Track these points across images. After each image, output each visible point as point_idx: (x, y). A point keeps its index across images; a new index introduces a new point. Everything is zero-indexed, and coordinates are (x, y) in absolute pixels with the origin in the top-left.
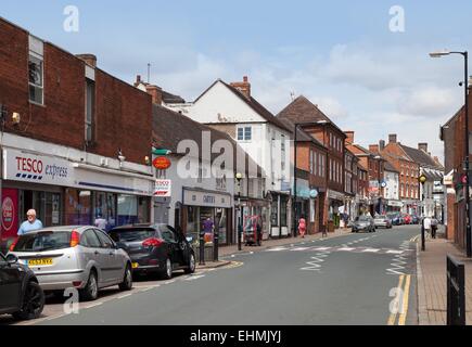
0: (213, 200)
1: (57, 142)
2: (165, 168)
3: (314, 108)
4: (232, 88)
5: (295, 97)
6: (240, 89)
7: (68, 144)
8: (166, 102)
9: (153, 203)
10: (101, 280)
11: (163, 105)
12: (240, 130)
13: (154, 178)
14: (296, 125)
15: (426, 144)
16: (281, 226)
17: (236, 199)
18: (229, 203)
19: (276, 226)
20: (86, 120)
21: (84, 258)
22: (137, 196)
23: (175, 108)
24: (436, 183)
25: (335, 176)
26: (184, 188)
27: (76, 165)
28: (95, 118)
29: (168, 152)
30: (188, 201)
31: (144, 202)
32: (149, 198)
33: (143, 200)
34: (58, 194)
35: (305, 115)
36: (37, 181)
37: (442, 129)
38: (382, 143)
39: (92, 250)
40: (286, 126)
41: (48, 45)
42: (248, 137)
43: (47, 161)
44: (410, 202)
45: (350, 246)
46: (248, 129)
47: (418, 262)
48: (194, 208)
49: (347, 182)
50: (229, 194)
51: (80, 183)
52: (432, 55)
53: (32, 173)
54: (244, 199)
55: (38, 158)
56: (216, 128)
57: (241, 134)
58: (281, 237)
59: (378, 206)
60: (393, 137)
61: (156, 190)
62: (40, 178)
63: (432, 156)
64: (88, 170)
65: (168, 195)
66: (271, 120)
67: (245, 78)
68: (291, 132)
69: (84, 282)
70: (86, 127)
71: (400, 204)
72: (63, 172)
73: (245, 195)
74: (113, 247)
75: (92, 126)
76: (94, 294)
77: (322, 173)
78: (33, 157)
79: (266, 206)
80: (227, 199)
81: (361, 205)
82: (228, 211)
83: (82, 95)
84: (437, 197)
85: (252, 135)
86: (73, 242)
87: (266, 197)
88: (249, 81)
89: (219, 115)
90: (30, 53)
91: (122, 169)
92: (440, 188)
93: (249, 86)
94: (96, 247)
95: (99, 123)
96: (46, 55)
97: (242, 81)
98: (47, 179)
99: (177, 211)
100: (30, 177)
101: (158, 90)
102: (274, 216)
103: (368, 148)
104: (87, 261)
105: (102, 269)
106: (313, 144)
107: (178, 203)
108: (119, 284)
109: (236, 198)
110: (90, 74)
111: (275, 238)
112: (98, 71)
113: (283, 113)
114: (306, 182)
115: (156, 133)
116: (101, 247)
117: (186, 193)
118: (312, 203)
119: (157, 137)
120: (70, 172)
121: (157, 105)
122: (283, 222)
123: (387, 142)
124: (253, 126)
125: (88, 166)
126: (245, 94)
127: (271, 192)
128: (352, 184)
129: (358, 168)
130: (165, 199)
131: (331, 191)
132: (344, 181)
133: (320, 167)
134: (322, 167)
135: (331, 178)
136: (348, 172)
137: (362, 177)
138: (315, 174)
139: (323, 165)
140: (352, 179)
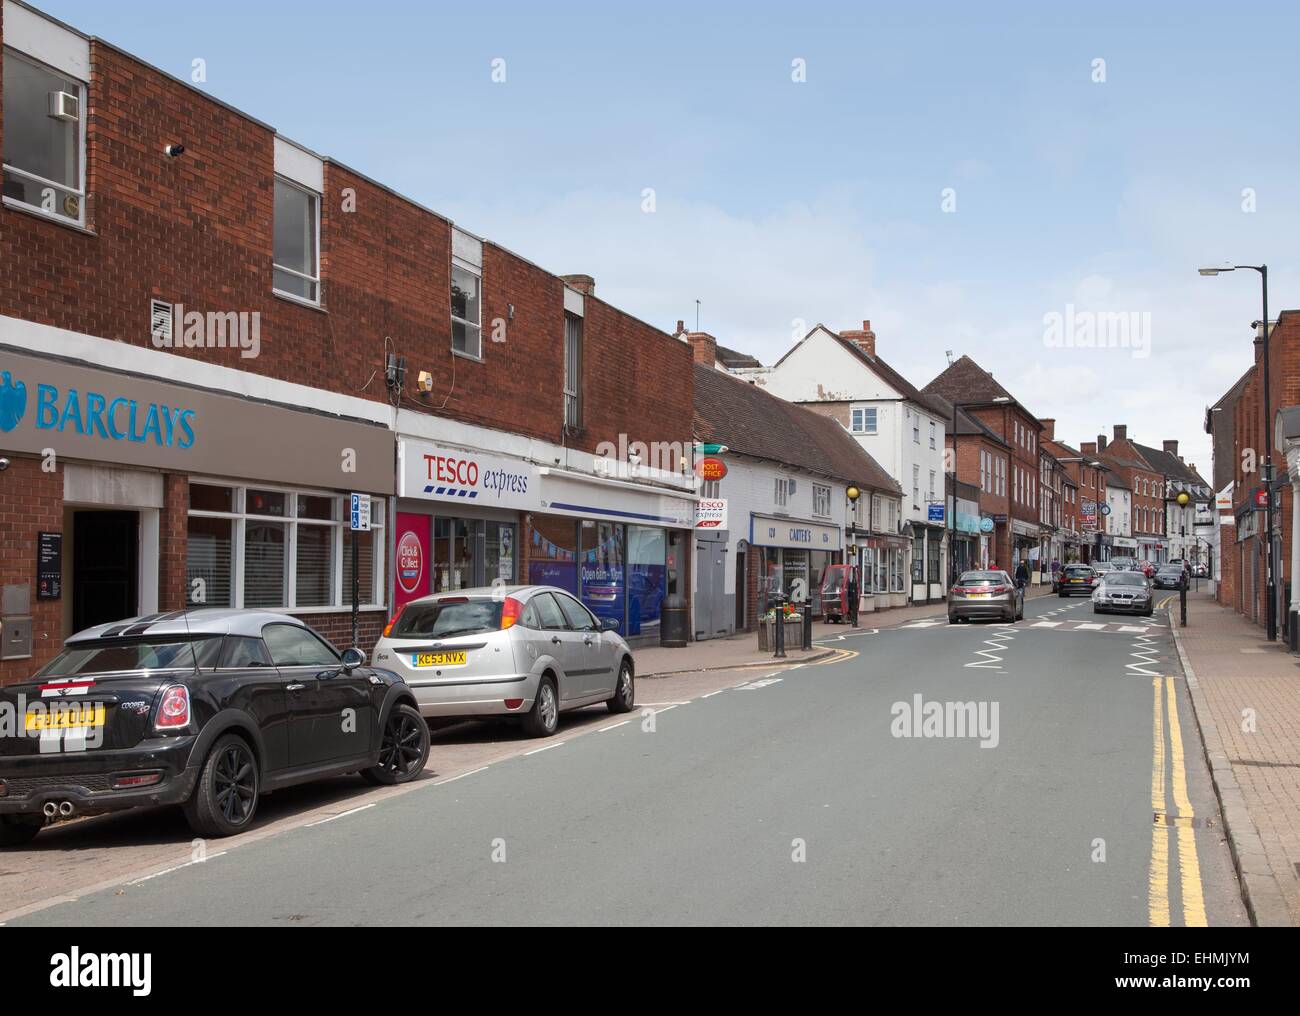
0: (807, 537)
1: (507, 428)
2: (717, 478)
3: (987, 378)
4: (844, 340)
5: (955, 358)
6: (856, 341)
7: (529, 432)
8: (728, 366)
9: (695, 543)
10: (564, 694)
11: (718, 367)
12: (858, 413)
13: (697, 496)
14: (956, 405)
15: (1176, 442)
16: (930, 582)
17: (848, 536)
18: (837, 542)
19: (921, 582)
20: (565, 390)
21: (529, 653)
22: (665, 529)
23: (743, 375)
24: (1199, 506)
25: (1024, 496)
26: (753, 515)
27: (545, 471)
28: (585, 385)
29: (722, 448)
30: (762, 538)
31: (678, 541)
32: (687, 533)
33: (678, 537)
34: (512, 525)
35: (972, 390)
36: (466, 500)
37: (1210, 413)
38: (1102, 439)
39: (548, 635)
40: (937, 407)
41: (490, 248)
42: (872, 424)
43: (485, 464)
44: (1150, 540)
45: (1052, 619)
46: (872, 412)
47: (1180, 649)
48: (772, 550)
49: (1045, 505)
50: (836, 527)
51: (554, 505)
52: (1203, 272)
53: (458, 486)
54: (862, 535)
55: (469, 458)
56: (815, 410)
57: (858, 421)
58: (929, 601)
59: (1097, 548)
60: (1120, 431)
61: (701, 519)
62: (473, 495)
63: (1187, 463)
64: (568, 480)
65: (722, 527)
66: (910, 396)
67: (867, 324)
68: (948, 419)
69: (528, 701)
70: (567, 401)
71: (1132, 544)
72: (519, 484)
73: (866, 527)
74: (595, 628)
75: (579, 400)
76: (551, 723)
77: (1000, 490)
78: (459, 456)
79: (903, 547)
80: (833, 535)
81: (1067, 545)
82: (836, 556)
83: (558, 341)
84: (1201, 531)
85: (879, 424)
86: (506, 620)
87: (903, 532)
88: (873, 328)
89: (820, 388)
90: (454, 261)
91: (635, 480)
92: (1206, 516)
93: (873, 337)
94: (556, 628)
95: (591, 394)
96: (486, 267)
97: (860, 328)
98: (487, 498)
99: (740, 556)
100: (452, 492)
101: (710, 340)
102: (917, 565)
103: (1078, 449)
104: (534, 659)
105: (568, 674)
106: (988, 440)
107: (742, 543)
108: (608, 701)
109: (849, 532)
110: (573, 303)
111: (919, 604)
112: (590, 301)
113: (933, 386)
114: (974, 506)
115: (702, 415)
116: (568, 627)
117: (757, 522)
118: (983, 541)
119: (703, 422)
120: (533, 484)
121: (706, 367)
122: (934, 578)
123: (1110, 439)
124: (880, 407)
125: (570, 474)
126: (865, 351)
127: (911, 522)
128: (1052, 510)
129: (1063, 483)
130: (718, 535)
131: (1016, 521)
132: (1038, 504)
133: (997, 480)
134: (1001, 479)
135: (1016, 499)
136: (1046, 488)
137: (1070, 498)
138: (989, 491)
139: (1003, 476)
140: (1052, 501)
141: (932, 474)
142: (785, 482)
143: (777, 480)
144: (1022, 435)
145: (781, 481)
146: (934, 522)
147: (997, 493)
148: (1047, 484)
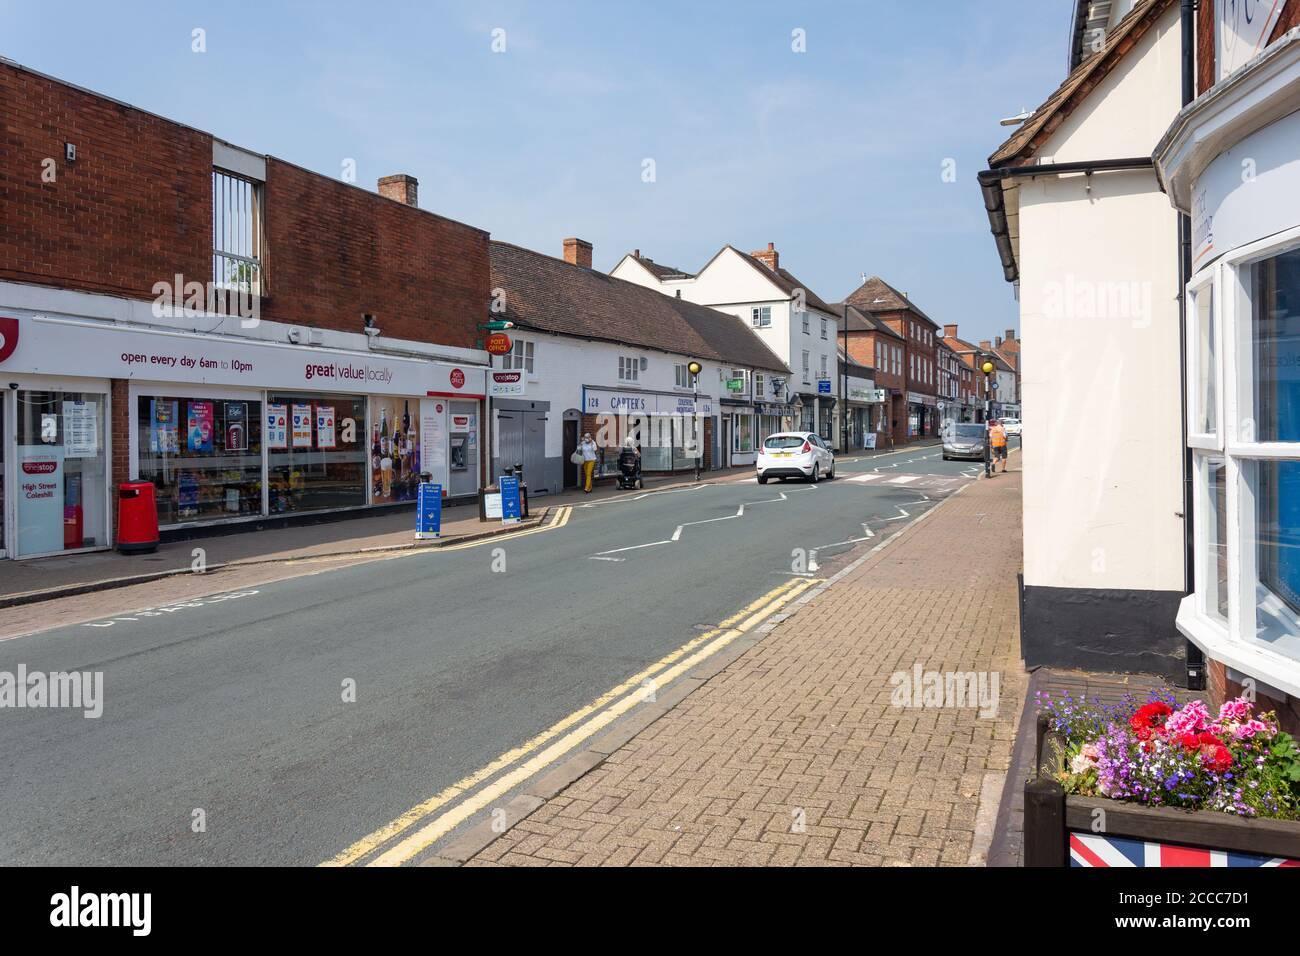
2: (504, 352)
9: (495, 412)
25: (920, 376)
26: (585, 388)
46: (768, 310)
49: (942, 382)
68: (838, 316)
73: (746, 398)
77: (897, 371)
85: (772, 319)
87: (792, 401)
99: (568, 423)
106: (883, 334)
107: (570, 412)
109: (725, 402)
114: (867, 381)
117: (591, 394)
118: (880, 409)
124: (773, 307)
127: (800, 394)
128: (949, 386)
129: (960, 367)
130: (533, 405)
131: (910, 393)
132: (935, 381)
133: (894, 364)
134: (897, 363)
135: (913, 377)
136: (942, 370)
137: (967, 378)
138: (886, 370)
139: (899, 360)
140: (949, 380)
141: (824, 358)
142: (636, 361)
143: (621, 359)
144: (919, 332)
145: (629, 360)
146: (823, 394)
147: (894, 372)
148: (944, 367)
